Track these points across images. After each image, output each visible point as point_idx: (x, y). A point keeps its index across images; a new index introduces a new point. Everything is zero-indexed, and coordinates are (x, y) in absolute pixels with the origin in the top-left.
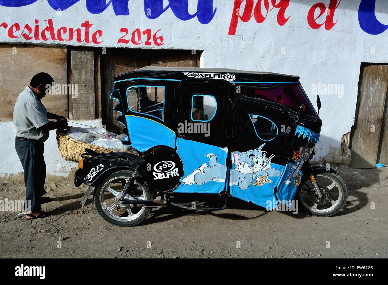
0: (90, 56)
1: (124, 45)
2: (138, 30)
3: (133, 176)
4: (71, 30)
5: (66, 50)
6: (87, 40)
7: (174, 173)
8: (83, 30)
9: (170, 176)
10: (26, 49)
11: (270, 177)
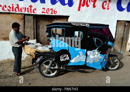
0: (32, 17)
1: (44, 14)
2: (48, 9)
3: (53, 60)
4: (25, 8)
5: (23, 15)
6: (31, 12)
7: (68, 58)
8: (29, 8)
9: (66, 60)
10: (9, 15)
11: (99, 59)
